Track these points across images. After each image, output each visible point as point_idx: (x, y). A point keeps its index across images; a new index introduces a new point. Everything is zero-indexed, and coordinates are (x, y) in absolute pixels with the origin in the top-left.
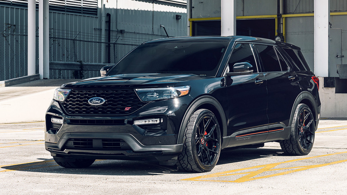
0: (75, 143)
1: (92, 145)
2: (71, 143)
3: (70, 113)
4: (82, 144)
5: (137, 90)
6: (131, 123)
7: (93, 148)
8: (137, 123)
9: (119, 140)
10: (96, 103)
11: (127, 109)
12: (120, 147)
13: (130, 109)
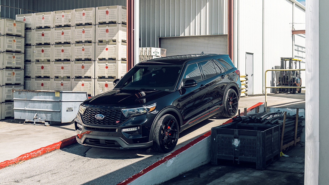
0: (90, 141)
1: (100, 142)
2: (88, 141)
3: (86, 123)
4: (94, 142)
5: (123, 109)
6: (120, 130)
7: (100, 144)
8: (124, 130)
9: (114, 141)
10: (99, 118)
11: (117, 122)
12: (115, 145)
13: (119, 122)
